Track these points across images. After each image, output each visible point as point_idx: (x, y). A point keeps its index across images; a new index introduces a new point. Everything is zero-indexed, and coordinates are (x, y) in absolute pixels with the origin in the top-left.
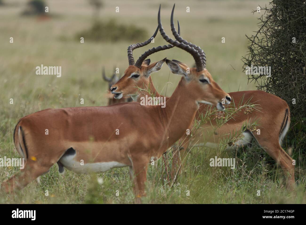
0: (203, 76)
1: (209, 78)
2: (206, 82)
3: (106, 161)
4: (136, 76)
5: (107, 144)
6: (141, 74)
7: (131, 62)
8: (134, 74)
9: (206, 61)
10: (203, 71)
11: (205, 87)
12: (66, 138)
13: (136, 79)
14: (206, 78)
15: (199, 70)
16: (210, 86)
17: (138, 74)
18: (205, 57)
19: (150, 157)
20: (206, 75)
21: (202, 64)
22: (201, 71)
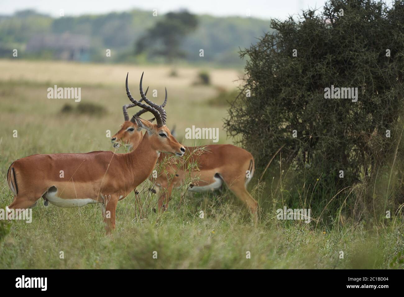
0: (162, 131)
1: (167, 133)
2: (165, 136)
3: (82, 198)
4: (132, 130)
5: (84, 185)
6: (135, 129)
7: (126, 118)
8: (130, 128)
9: (166, 119)
10: (162, 127)
11: (164, 140)
12: (49, 178)
13: (131, 132)
14: (165, 133)
15: (160, 126)
16: (168, 139)
17: (133, 128)
18: (166, 116)
19: (119, 196)
20: (165, 130)
21: (161, 122)
22: (161, 127)
